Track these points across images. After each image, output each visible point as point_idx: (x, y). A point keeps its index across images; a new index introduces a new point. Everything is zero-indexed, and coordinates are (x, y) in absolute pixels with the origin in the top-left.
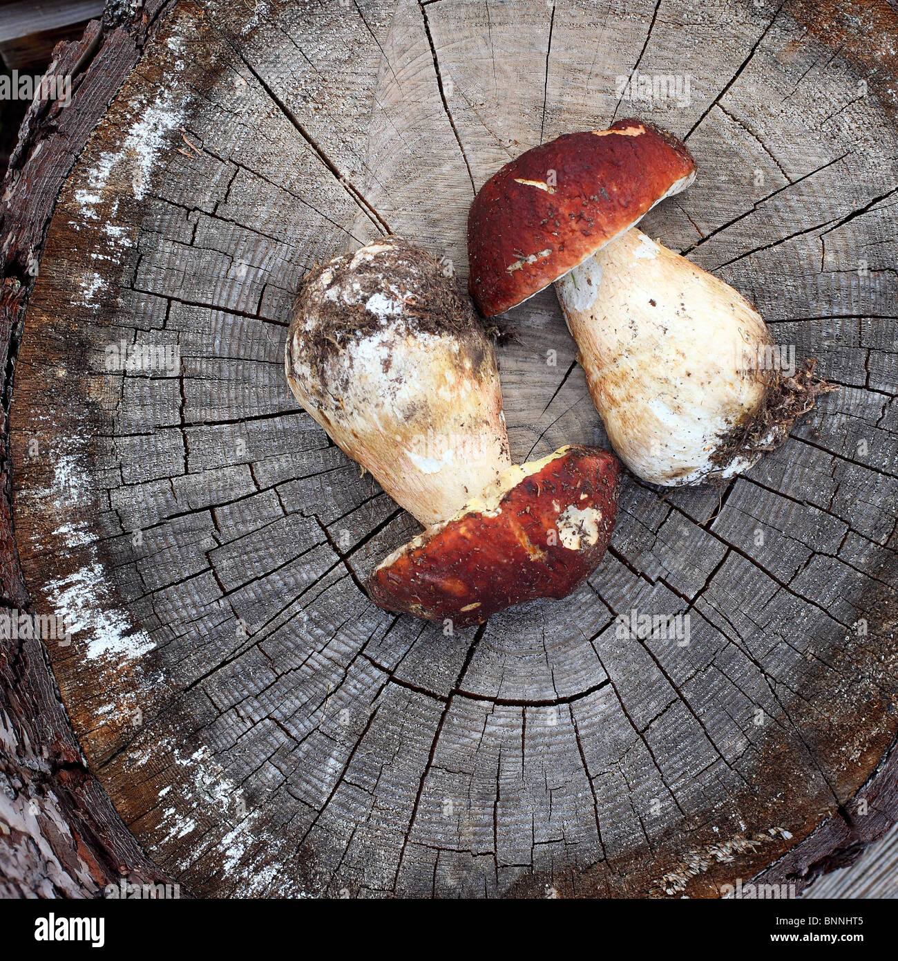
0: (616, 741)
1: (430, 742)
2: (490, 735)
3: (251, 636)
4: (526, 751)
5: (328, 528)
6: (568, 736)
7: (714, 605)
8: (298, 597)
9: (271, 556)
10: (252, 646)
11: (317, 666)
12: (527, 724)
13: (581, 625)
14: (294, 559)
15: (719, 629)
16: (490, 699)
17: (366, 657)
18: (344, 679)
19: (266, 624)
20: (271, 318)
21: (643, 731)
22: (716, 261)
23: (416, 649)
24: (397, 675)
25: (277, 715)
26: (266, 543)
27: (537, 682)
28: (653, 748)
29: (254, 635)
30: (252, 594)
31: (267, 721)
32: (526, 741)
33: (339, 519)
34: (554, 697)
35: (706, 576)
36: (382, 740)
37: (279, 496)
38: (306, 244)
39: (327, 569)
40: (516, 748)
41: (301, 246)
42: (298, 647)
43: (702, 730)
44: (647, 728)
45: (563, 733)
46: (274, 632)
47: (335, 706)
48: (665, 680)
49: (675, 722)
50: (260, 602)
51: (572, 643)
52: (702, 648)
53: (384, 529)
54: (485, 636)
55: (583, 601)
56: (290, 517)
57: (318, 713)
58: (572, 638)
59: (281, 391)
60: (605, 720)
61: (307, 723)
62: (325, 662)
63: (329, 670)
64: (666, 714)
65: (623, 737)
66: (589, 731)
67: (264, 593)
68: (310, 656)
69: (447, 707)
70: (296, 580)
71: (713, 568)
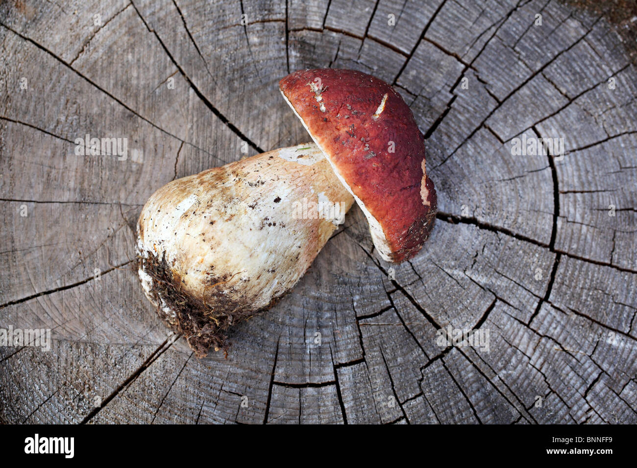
0: (579, 120)
1: (592, 265)
2: (583, 218)
3: (522, 416)
4: (593, 189)
5: (431, 358)
6: (579, 157)
7: (468, 48)
8: (488, 379)
9: (456, 403)
10: (529, 414)
11: (541, 360)
12: (572, 189)
13: (492, 151)
14: (457, 384)
15: (486, 44)
16: (555, 220)
17: (531, 321)
18: (550, 338)
19: (511, 404)
20: (263, 416)
21: (569, 99)
22: (197, 59)
23: (521, 281)
24: (543, 294)
25: (582, 390)
26: (447, 408)
27: (539, 184)
28: (581, 90)
29: (520, 413)
30: (488, 417)
31: (588, 398)
32: (586, 189)
33: (423, 350)
34: (550, 170)
35: (446, 56)
36: (594, 304)
37: (408, 400)
38: (201, 391)
39: (463, 358)
40: (592, 197)
41: (203, 395)
42: (527, 377)
43: (565, 54)
44: (566, 96)
45: (577, 161)
46: (517, 397)
47: (571, 343)
48: (529, 84)
49: (560, 75)
50: (493, 410)
51: (506, 158)
52: (501, 56)
53: (428, 313)
54: (506, 227)
55: (473, 150)
56: (424, 390)
57: (578, 357)
58: (503, 158)
59: (322, 404)
60: (563, 129)
61: (587, 365)
62: (537, 354)
63: (543, 350)
64: (555, 81)
65: (575, 114)
66: (573, 141)
67: (486, 408)
68: (533, 366)
69: (564, 254)
70: (474, 382)
71: (439, 51)
